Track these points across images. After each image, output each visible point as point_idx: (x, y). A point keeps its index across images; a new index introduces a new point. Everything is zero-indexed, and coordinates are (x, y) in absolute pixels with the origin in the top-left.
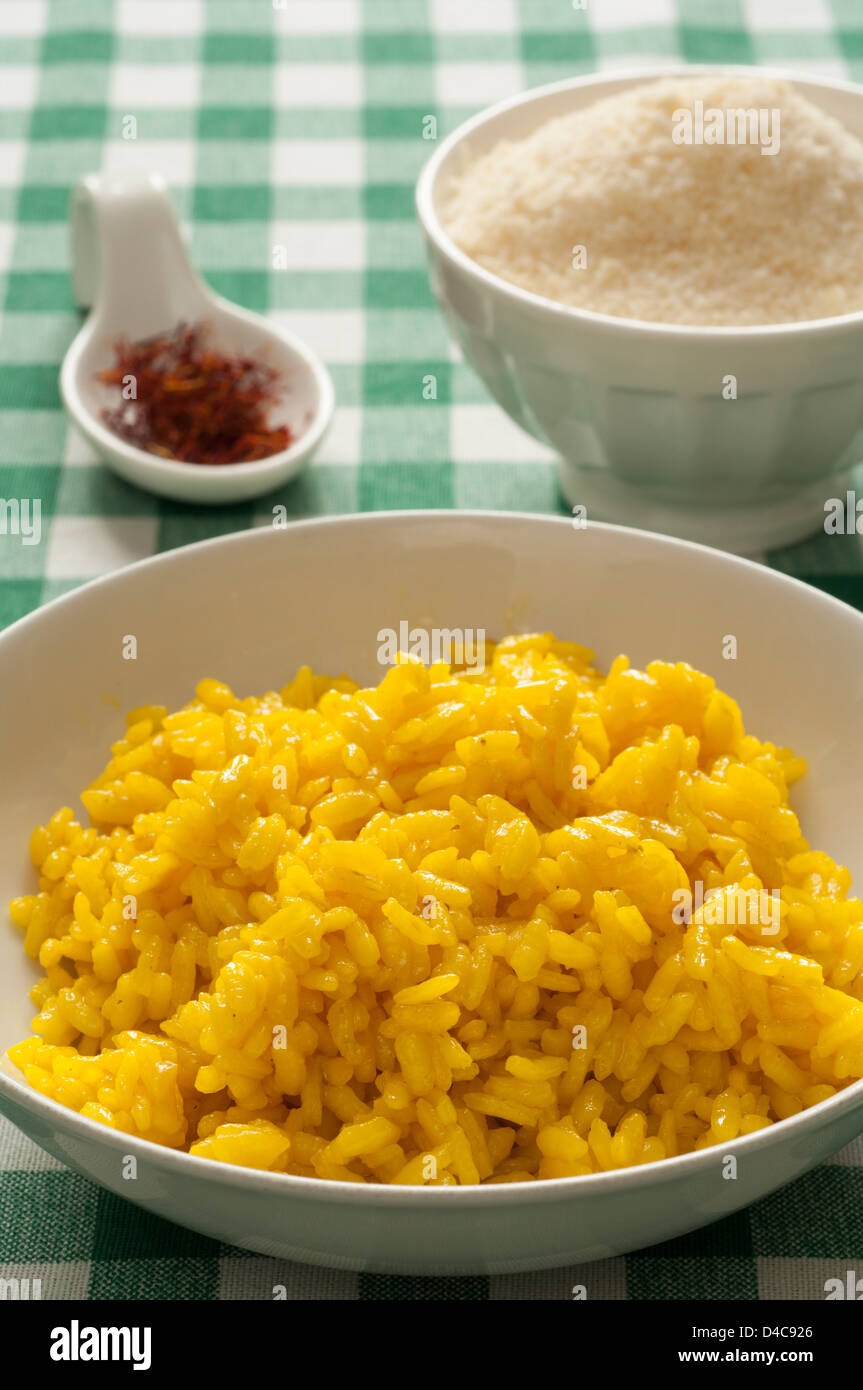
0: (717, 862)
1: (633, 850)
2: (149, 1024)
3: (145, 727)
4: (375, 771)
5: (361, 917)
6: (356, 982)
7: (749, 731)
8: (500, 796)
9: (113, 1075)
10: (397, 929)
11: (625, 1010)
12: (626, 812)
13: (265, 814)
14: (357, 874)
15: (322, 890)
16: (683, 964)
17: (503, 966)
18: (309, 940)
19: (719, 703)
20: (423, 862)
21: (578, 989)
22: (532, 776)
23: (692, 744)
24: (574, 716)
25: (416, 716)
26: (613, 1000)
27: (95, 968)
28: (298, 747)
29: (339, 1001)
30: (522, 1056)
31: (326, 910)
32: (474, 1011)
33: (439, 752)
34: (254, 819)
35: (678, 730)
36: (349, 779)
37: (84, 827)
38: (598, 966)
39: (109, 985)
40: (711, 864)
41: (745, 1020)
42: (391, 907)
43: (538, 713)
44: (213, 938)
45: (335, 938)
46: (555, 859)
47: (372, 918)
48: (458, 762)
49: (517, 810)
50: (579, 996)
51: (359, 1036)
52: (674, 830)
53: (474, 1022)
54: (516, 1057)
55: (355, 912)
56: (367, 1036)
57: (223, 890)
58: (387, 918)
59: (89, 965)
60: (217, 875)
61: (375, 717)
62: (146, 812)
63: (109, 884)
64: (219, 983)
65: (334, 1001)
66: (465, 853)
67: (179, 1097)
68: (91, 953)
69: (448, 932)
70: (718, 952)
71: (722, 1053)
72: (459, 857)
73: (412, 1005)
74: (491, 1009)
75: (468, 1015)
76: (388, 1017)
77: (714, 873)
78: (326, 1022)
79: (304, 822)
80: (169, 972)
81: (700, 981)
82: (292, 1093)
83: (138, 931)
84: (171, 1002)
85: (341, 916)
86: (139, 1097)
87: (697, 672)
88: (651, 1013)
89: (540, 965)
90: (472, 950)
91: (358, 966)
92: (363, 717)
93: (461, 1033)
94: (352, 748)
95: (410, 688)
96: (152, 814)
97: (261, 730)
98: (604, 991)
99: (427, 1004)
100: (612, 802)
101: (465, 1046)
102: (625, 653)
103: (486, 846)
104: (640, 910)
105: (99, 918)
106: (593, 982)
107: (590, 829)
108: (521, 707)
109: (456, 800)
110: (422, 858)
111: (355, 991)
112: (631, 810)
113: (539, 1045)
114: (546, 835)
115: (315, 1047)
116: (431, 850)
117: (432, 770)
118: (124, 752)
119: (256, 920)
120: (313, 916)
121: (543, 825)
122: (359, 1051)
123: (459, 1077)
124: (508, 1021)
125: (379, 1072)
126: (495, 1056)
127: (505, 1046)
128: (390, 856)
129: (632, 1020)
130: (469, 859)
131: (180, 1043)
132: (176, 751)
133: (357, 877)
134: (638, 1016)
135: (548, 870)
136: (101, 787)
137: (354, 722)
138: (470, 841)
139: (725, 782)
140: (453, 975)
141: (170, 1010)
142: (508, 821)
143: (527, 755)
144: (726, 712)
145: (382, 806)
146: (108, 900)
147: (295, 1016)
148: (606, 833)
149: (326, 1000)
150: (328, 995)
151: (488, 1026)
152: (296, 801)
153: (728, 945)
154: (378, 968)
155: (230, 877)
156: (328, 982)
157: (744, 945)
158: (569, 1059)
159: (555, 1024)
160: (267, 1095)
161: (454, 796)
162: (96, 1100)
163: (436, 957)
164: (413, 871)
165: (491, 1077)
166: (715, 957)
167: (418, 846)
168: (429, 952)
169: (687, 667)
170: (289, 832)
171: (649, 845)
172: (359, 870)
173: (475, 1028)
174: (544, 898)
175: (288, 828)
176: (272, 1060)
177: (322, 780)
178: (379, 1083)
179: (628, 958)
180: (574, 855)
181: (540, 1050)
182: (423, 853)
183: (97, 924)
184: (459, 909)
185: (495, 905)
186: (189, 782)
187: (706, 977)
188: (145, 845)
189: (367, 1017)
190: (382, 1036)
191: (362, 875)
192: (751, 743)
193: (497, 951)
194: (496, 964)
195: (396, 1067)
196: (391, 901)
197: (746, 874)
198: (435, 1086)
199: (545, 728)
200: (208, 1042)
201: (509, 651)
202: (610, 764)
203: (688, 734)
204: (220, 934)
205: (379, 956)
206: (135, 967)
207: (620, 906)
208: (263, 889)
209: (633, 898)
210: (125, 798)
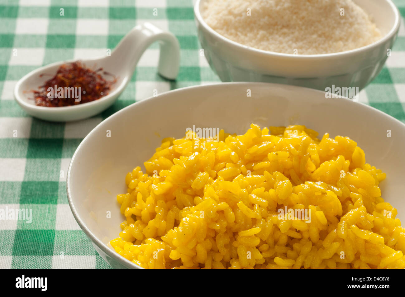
0: (352, 201)
1: (324, 194)
2: (158, 237)
3: (168, 143)
4: (240, 162)
5: (230, 206)
6: (226, 228)
7: (367, 162)
8: (280, 172)
9: (143, 251)
10: (241, 211)
11: (316, 246)
12: (322, 182)
13: (203, 171)
14: (230, 192)
15: (218, 197)
16: (337, 233)
17: (276, 227)
18: (212, 212)
19: (358, 151)
20: (253, 191)
21: (301, 238)
22: (293, 167)
23: (347, 163)
24: (308, 149)
25: (256, 145)
26: (312, 243)
27: (142, 218)
28: (216, 152)
29: (220, 233)
30: (280, 257)
31: (219, 203)
32: (265, 241)
33: (262, 157)
34: (198, 173)
35: (343, 157)
36: (232, 164)
37: (144, 173)
38: (308, 231)
39: (146, 224)
40: (350, 202)
41: (356, 254)
42: (240, 204)
43: (297, 147)
44: (181, 211)
45: (221, 212)
46: (297, 194)
47: (234, 208)
48: (268, 160)
49: (286, 177)
50: (301, 240)
51: (226, 246)
52: (339, 189)
53: (265, 245)
54: (278, 257)
55: (228, 204)
56: (229, 246)
57: (186, 195)
58: (238, 208)
59: (140, 217)
60: (185, 191)
61: (242, 144)
62: (165, 169)
63: (149, 191)
64: (181, 224)
65: (218, 233)
66: (267, 190)
67: (164, 260)
68: (141, 213)
69: (258, 214)
70: (349, 230)
71: (348, 264)
72: (265, 191)
73: (245, 237)
74: (271, 241)
75: (263, 242)
76: (236, 240)
77: (350, 205)
78: (215, 240)
79: (215, 176)
80: (166, 220)
81: (342, 239)
82: (202, 263)
83: (157, 206)
84: (165, 230)
85: (223, 205)
86: (150, 259)
87: (351, 140)
88: (325, 248)
89: (288, 229)
90: (266, 221)
91: (228, 222)
92: (238, 144)
93: (260, 248)
94: (233, 153)
95: (255, 136)
96: (166, 170)
97: (204, 145)
98: (309, 239)
99: (250, 237)
100: (318, 179)
101: (261, 252)
102: (328, 133)
103: (274, 188)
104: (324, 213)
105: (145, 202)
106: (306, 236)
107: (310, 185)
108: (291, 145)
109: (266, 172)
110: (253, 190)
111: (226, 230)
112: (324, 182)
113: (286, 255)
114: (295, 187)
115: (211, 248)
116: (256, 188)
117: (259, 163)
118: (159, 151)
119: (195, 205)
120: (214, 204)
121: (294, 184)
122: (225, 251)
123: (258, 263)
124: (276, 246)
125: (231, 259)
126: (271, 257)
127: (275, 254)
128: (242, 188)
129: (318, 250)
130: (268, 192)
131: (167, 243)
132: (177, 151)
133: (230, 193)
134: (320, 249)
135: (295, 197)
136: (151, 161)
137: (235, 145)
138: (270, 186)
139: (357, 175)
140: (259, 228)
141: (165, 233)
142: (283, 180)
143: (292, 161)
144: (360, 154)
145: (241, 173)
146: (149, 196)
147: (205, 237)
148: (315, 187)
149: (216, 233)
150: (217, 231)
151: (269, 247)
152: (213, 169)
153: (352, 228)
154: (234, 224)
155: (189, 191)
156: (217, 226)
157: (358, 229)
158: (296, 261)
159: (292, 249)
160: (194, 263)
161: (265, 171)
162: (137, 259)
163: (254, 222)
164: (249, 194)
165: (269, 264)
166: (348, 231)
167: (252, 186)
168: (252, 220)
169: (348, 138)
170: (209, 178)
171: (329, 192)
172: (231, 191)
173: (265, 247)
174: (292, 207)
175: (209, 177)
176: (196, 251)
177: (223, 163)
178: (231, 262)
179: (318, 229)
180: (304, 193)
181: (286, 257)
182: (253, 189)
183: (144, 204)
184: (264, 207)
185: (276, 208)
186: (179, 159)
187: (344, 237)
188: (162, 179)
189: (229, 240)
190: (234, 246)
191: (232, 193)
192: (368, 166)
193: (275, 222)
194: (274, 227)
195: (237, 257)
196: (240, 202)
197: (361, 206)
198: (249, 265)
199: (298, 152)
200: (175, 242)
201: (289, 129)
202: (319, 167)
203: (346, 159)
204: (183, 209)
205: (234, 220)
206: (155, 218)
207: (317, 211)
208: (200, 196)
209: (322, 209)
210: (158, 165)
